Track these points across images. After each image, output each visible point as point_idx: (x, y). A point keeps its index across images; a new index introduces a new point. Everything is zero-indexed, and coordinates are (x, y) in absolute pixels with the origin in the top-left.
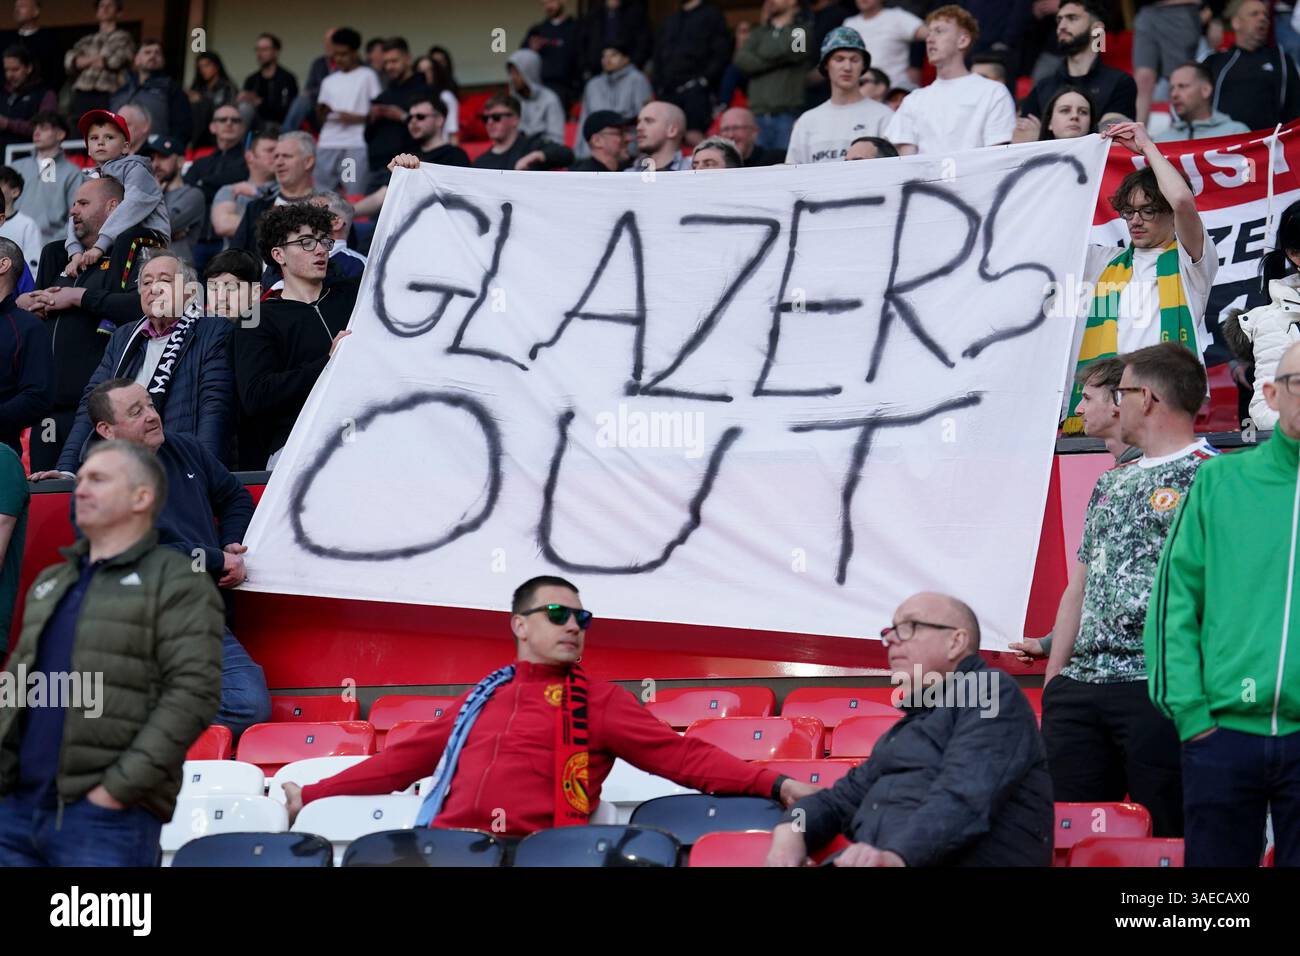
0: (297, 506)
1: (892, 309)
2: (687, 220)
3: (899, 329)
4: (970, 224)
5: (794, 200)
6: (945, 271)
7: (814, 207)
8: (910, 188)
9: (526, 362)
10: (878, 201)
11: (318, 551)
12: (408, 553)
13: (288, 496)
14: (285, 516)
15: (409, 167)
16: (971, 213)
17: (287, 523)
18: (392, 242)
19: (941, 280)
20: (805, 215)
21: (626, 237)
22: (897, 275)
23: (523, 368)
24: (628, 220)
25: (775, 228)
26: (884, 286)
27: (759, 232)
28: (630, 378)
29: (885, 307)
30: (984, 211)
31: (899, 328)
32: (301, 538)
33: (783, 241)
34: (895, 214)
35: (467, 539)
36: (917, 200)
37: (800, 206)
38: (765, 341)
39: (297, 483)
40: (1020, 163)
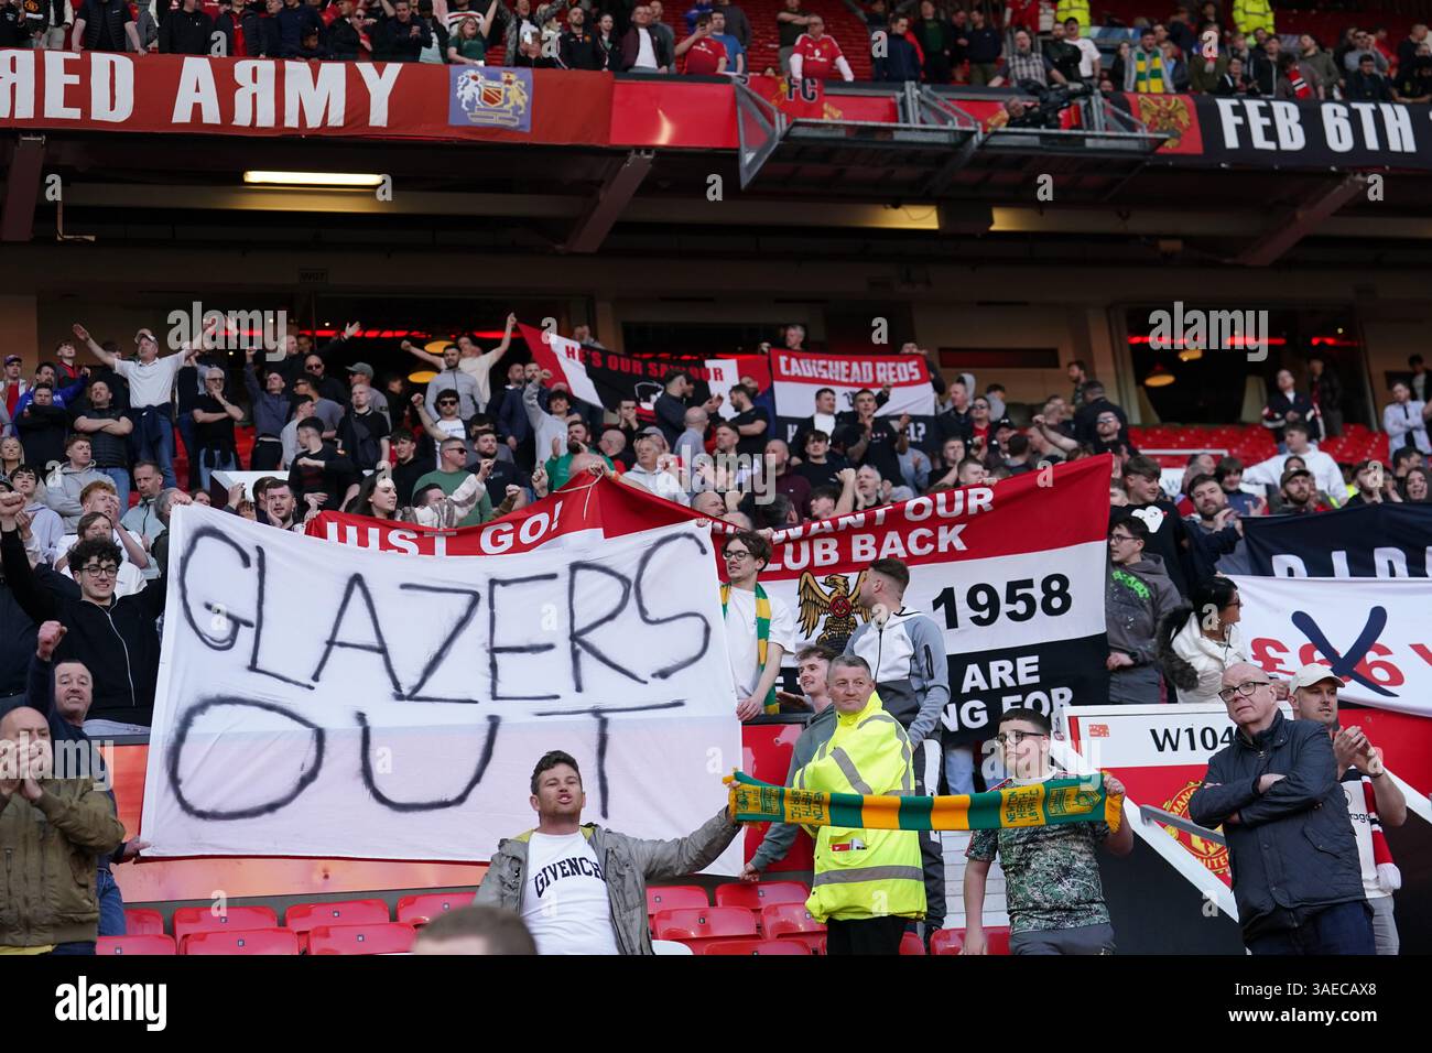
0: (175, 780)
1: (578, 647)
2: (404, 586)
3: (587, 659)
4: (624, 586)
5: (487, 579)
6: (611, 617)
7: (505, 583)
8: (575, 567)
9: (313, 683)
10: (553, 576)
11: (202, 815)
12: (272, 808)
13: (165, 770)
14: (167, 790)
15: (184, 503)
16: (622, 578)
17: (171, 796)
18: (184, 562)
19: (608, 624)
20: (498, 589)
21: (357, 591)
22: (575, 625)
23: (311, 688)
24: (357, 579)
25: (476, 597)
26: (568, 633)
27: (465, 599)
28: (394, 690)
29: (573, 647)
30: (632, 576)
31: (585, 657)
32: (186, 807)
33: (483, 604)
34: (567, 584)
35: (311, 787)
36: (581, 574)
37: (493, 582)
38: (488, 670)
39: (168, 759)
40: (652, 543)
